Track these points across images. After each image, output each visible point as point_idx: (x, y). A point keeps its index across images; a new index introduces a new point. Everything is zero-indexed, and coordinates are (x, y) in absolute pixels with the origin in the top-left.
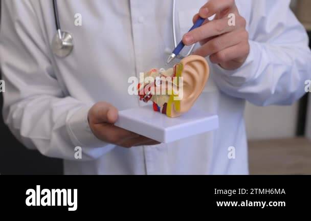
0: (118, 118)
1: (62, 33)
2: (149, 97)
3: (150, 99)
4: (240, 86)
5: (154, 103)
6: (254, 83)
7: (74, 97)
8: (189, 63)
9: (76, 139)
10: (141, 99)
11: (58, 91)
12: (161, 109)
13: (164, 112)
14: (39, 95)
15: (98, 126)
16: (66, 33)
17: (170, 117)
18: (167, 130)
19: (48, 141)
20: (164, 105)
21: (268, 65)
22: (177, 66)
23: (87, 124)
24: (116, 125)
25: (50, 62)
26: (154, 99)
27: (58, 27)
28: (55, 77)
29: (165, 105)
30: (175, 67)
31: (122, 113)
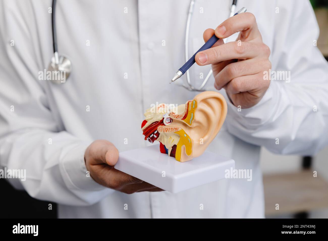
0: (118, 160)
1: (60, 57)
2: (155, 136)
3: (156, 139)
4: (255, 129)
5: (161, 144)
6: (270, 126)
7: (71, 133)
8: (205, 101)
9: (70, 180)
10: (146, 139)
11: (52, 126)
12: (169, 152)
13: (173, 154)
14: (31, 128)
15: (95, 167)
16: (65, 59)
17: (179, 161)
18: (176, 177)
19: (38, 182)
20: (172, 147)
21: (288, 107)
22: (190, 103)
23: (83, 163)
24: (116, 167)
25: (44, 91)
26: (161, 139)
27: (55, 50)
28: (48, 108)
29: (174, 147)
30: (188, 104)
31: (123, 154)
